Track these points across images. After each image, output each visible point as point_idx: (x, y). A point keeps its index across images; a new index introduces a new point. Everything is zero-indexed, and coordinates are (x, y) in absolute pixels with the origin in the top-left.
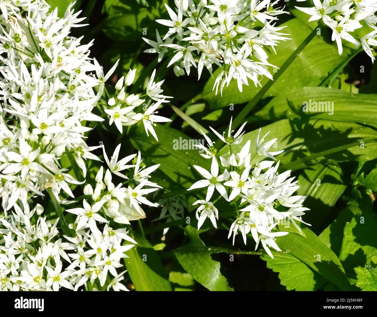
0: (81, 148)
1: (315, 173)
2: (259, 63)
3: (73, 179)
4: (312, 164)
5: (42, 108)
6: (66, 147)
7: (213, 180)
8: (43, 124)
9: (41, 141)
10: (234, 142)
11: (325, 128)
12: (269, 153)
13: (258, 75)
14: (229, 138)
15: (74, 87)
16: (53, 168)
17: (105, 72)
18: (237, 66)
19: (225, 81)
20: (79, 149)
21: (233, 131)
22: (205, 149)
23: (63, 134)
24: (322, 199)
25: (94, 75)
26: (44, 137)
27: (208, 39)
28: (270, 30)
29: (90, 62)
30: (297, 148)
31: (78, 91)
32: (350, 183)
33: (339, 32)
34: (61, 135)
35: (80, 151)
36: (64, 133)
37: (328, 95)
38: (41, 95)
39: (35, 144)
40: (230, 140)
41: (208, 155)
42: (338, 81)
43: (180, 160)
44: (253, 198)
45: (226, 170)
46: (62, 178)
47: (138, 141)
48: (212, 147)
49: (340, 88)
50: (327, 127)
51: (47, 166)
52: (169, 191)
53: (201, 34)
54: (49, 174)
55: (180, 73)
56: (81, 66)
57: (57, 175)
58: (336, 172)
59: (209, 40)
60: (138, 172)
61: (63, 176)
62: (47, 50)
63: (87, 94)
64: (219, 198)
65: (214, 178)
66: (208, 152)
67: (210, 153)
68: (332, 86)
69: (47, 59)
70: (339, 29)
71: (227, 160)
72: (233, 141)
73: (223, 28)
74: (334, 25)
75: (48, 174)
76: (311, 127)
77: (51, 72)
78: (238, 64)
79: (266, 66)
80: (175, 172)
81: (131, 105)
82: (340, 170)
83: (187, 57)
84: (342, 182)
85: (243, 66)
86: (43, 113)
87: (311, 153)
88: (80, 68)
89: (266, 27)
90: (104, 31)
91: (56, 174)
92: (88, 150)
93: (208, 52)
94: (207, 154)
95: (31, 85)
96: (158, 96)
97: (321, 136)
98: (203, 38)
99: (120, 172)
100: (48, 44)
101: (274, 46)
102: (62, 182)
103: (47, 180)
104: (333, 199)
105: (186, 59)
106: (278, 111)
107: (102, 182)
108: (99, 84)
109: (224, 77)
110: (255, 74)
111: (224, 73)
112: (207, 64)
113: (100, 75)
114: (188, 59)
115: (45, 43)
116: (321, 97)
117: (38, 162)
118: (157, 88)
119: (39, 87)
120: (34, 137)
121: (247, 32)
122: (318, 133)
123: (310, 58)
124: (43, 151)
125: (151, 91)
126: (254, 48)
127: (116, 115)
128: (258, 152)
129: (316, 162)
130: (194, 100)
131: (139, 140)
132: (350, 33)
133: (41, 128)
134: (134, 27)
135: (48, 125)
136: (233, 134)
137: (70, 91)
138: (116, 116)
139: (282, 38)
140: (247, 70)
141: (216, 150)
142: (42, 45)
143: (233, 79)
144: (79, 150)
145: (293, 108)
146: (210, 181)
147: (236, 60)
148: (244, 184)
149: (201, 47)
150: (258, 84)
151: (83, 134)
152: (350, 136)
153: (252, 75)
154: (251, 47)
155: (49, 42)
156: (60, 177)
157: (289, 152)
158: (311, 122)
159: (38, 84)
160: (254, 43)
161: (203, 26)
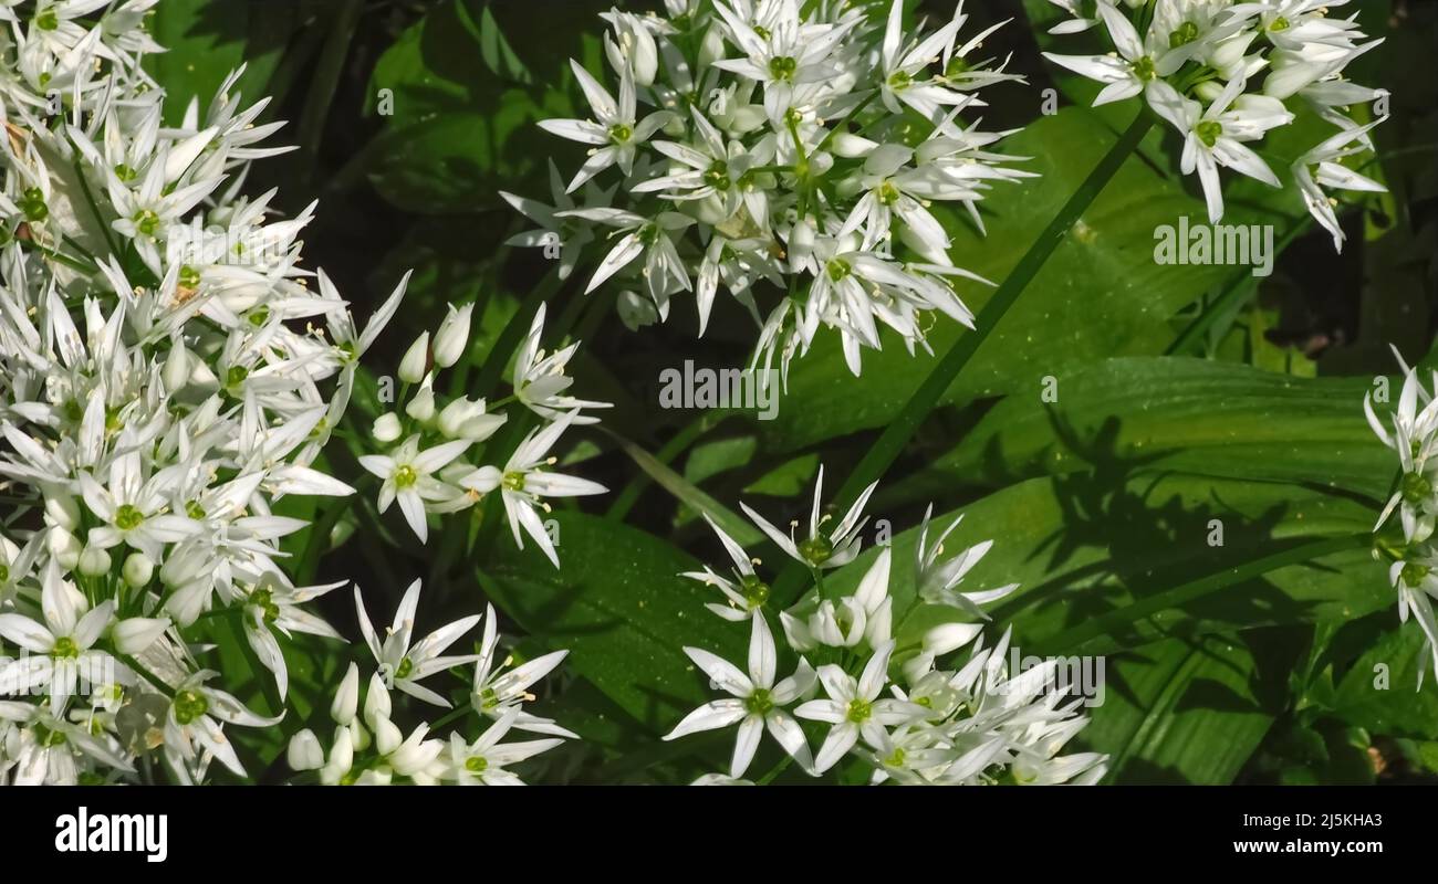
0: (268, 594)
1: (1157, 675)
2: (923, 267)
3: (238, 707)
4: (1142, 641)
5: (119, 450)
6: (214, 591)
7: (755, 699)
8: (126, 511)
9: (121, 575)
10: (830, 556)
11: (1188, 505)
12: (964, 594)
13: (918, 312)
14: (815, 542)
15: (241, 372)
16: (171, 672)
17: (360, 319)
18: (838, 279)
19: (797, 338)
20: (261, 596)
21: (829, 517)
22: (724, 585)
23: (200, 542)
24: (1183, 767)
25: (319, 332)
26: (134, 559)
27: (729, 182)
28: (955, 144)
29: (306, 286)
30: (1087, 583)
31: (254, 389)
32: (1287, 707)
33: (1209, 140)
34: (191, 545)
35: (265, 604)
36: (202, 539)
37: (1197, 384)
38: (118, 403)
39: (99, 584)
40: (816, 551)
41: (737, 607)
42: (1239, 335)
43: (656, 640)
44: (905, 761)
45: (803, 661)
46: (201, 705)
47: (505, 578)
48: (749, 578)
49: (1247, 358)
50: (1195, 501)
51: (147, 666)
52: (618, 755)
53: (703, 165)
54: (158, 695)
55: (641, 316)
56: (268, 297)
57: (181, 694)
58: (1235, 668)
59: (735, 186)
60: (485, 680)
61: (203, 699)
62: (144, 245)
63: (292, 397)
64: (782, 766)
65: (759, 692)
66: (735, 597)
67: (742, 601)
68: (1219, 353)
69: (143, 277)
70: (1208, 132)
71: (807, 623)
72: (826, 554)
73: (786, 144)
74: (1188, 118)
75: (153, 694)
76: (1137, 502)
77: (155, 322)
78: (839, 271)
79: (948, 276)
80: (638, 686)
81: (457, 438)
82: (1246, 661)
83: (659, 255)
84: (1256, 703)
85: (858, 278)
86: (125, 470)
87: (1136, 597)
88: (265, 306)
89: (941, 134)
90: (375, 178)
91: (178, 693)
92: (292, 598)
93: (733, 231)
94: (733, 605)
95: (85, 372)
96: (557, 402)
97: (1172, 535)
98: (709, 181)
99: (421, 682)
100: (147, 222)
101: (976, 203)
102: (200, 720)
103: (150, 718)
104: (1224, 769)
105: (653, 260)
106: (1015, 450)
107: (355, 723)
108: (337, 364)
109: (790, 322)
110: (907, 308)
111: (792, 307)
112: (729, 276)
113: (343, 330)
114: (659, 260)
115: (137, 217)
116: (1172, 393)
117: (114, 653)
118: (555, 371)
119: (109, 377)
120: (97, 561)
121: (872, 152)
122: (1162, 524)
123: (1123, 252)
124: (131, 609)
125: (530, 382)
126: (899, 212)
127: (402, 474)
128: (922, 595)
129: (1156, 631)
130: (709, 422)
131: (510, 574)
132: (1251, 144)
133: (119, 524)
134: (483, 161)
135: (145, 512)
136: (827, 529)
137: (229, 389)
138: (404, 480)
139: (1001, 174)
140: (876, 293)
141: (764, 588)
142: (125, 227)
143: (822, 326)
144: (261, 599)
145: (1068, 438)
146: (745, 705)
147: (832, 258)
148: (869, 710)
149: (708, 216)
150: (918, 345)
151: (276, 543)
152: (1279, 533)
153: (896, 310)
154: (887, 208)
155: (148, 214)
156: (193, 703)
157: (1058, 600)
158: (1137, 486)
159: (109, 366)
160: (899, 194)
161: (708, 135)
